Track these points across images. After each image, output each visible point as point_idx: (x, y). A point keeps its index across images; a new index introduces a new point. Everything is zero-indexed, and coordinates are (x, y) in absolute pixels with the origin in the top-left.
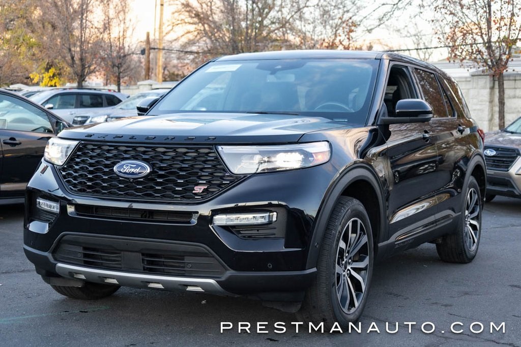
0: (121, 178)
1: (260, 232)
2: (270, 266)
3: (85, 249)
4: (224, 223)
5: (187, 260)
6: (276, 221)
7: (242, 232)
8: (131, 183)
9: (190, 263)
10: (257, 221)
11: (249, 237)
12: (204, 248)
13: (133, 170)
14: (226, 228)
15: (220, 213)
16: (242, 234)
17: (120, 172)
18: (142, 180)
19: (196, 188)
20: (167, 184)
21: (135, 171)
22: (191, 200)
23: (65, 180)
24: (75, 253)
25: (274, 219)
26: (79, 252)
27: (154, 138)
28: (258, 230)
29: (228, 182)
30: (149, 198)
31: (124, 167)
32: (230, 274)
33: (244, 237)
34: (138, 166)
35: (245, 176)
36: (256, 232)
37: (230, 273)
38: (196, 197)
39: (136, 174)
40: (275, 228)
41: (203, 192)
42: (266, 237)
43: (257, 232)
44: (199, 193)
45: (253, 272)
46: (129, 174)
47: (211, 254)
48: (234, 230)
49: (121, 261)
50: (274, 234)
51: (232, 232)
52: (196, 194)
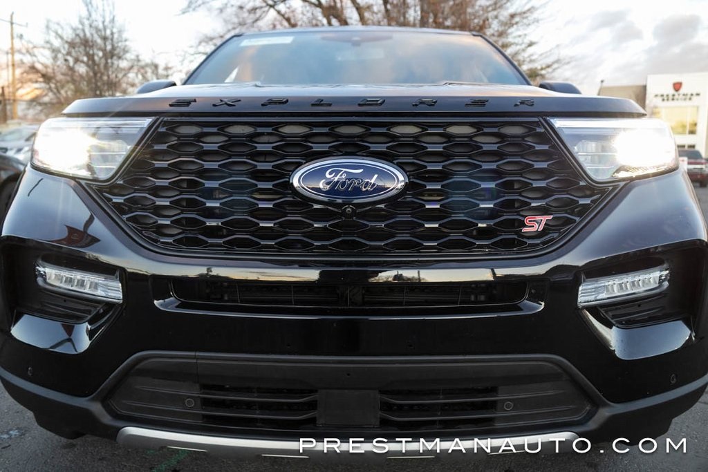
0: (316, 206)
2: (673, 379)
3: (205, 387)
5: (504, 393)
8: (351, 216)
9: (510, 400)
12: (555, 363)
13: (354, 182)
17: (317, 189)
18: (382, 206)
19: (527, 220)
20: (453, 215)
21: (363, 185)
22: (516, 250)
23: (125, 217)
26: (190, 398)
27: (381, 104)
28: (640, 306)
29: (589, 203)
30: (405, 252)
31: (327, 175)
32: (609, 414)
33: (621, 323)
34: (369, 172)
37: (607, 411)
39: (368, 192)
41: (545, 230)
43: (638, 309)
44: (536, 232)
45: (645, 400)
46: (346, 193)
47: (571, 375)
50: (664, 309)
52: (529, 235)
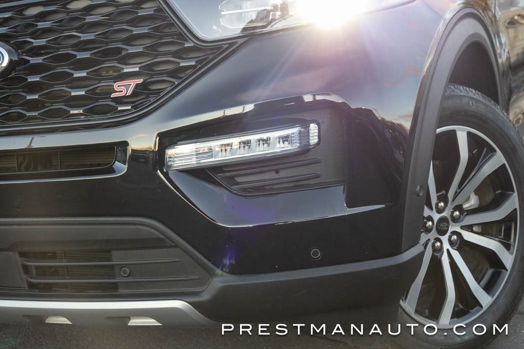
1: (283, 174)
2: (315, 254)
4: (193, 162)
5: (118, 258)
6: (318, 144)
7: (239, 180)
9: (126, 266)
10: (274, 148)
11: (257, 189)
12: (150, 226)
14: (201, 174)
15: (181, 140)
16: (238, 183)
19: (116, 86)
20: (53, 86)
22: (109, 115)
25: (314, 140)
28: (277, 172)
29: (193, 63)
30: (14, 123)
32: (222, 285)
33: (245, 190)
35: (231, 45)
36: (272, 175)
37: (219, 281)
38: (120, 108)
40: (318, 162)
41: (134, 94)
42: (298, 186)
43: (277, 176)
44: (125, 97)
45: (277, 274)
47: (171, 240)
48: (219, 177)
50: (318, 177)
51: (214, 183)
52: (120, 101)
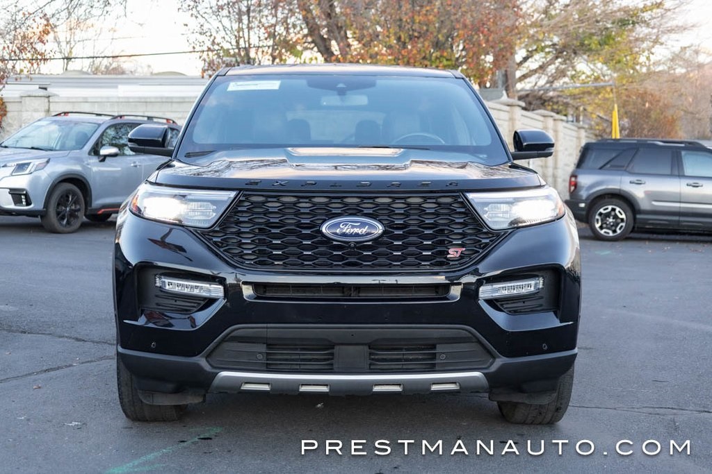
0: (335, 243)
1: (527, 304)
2: (545, 346)
3: (268, 346)
4: (489, 296)
5: (439, 349)
6: (543, 289)
7: (505, 306)
9: (444, 353)
11: (515, 311)
12: (467, 330)
13: (356, 230)
16: (506, 308)
17: (336, 234)
18: (370, 243)
19: (450, 251)
21: (360, 232)
22: (444, 267)
23: (222, 249)
24: (254, 353)
25: (541, 286)
26: (260, 353)
29: (488, 241)
31: (341, 226)
32: (501, 363)
33: (510, 312)
34: (363, 225)
35: (505, 232)
36: (522, 304)
37: (500, 361)
38: (451, 263)
39: (362, 235)
40: (543, 298)
41: (460, 256)
42: (533, 310)
43: (524, 305)
45: (526, 357)
46: (351, 235)
48: (499, 304)
49: (332, 359)
50: (541, 306)
52: (451, 259)
